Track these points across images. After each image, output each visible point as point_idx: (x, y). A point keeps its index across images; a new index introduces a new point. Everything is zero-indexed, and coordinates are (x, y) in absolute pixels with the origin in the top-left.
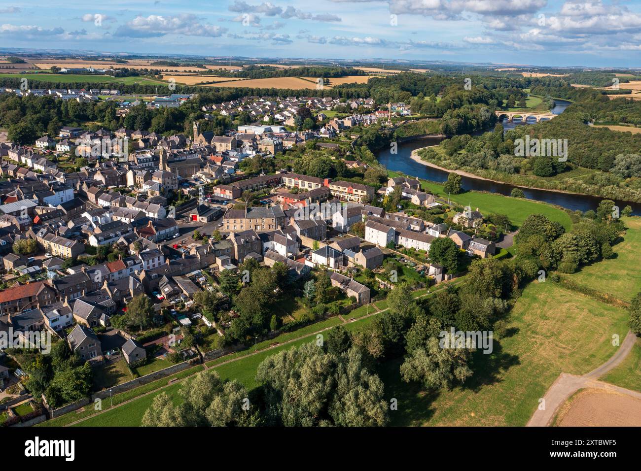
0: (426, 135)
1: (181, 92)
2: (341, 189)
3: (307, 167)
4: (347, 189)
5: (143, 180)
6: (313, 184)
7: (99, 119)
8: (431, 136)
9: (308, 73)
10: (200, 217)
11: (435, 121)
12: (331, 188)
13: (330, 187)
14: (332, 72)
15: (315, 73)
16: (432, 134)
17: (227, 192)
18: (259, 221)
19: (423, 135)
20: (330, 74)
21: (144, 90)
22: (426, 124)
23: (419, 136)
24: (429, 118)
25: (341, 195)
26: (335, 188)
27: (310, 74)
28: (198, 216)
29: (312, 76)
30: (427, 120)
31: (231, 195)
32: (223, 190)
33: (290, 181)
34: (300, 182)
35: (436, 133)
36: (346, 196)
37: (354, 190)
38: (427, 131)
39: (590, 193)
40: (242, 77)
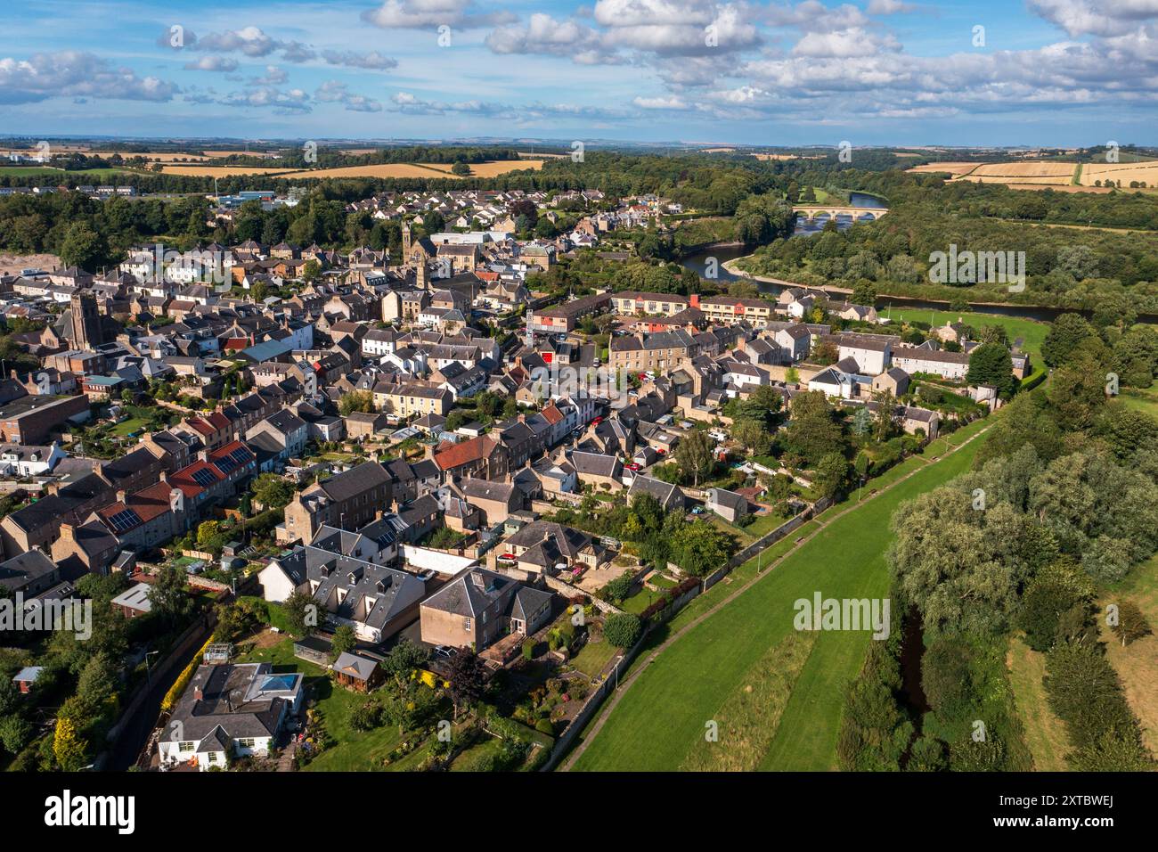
0: (715, 243)
1: (252, 187)
2: (722, 308)
3: (641, 281)
4: (733, 307)
5: (419, 308)
6: (672, 305)
7: (172, 230)
8: (722, 245)
9: (429, 156)
10: (558, 356)
11: (726, 220)
12: (702, 309)
13: (702, 307)
14: (469, 154)
15: (441, 155)
16: (725, 241)
17: (556, 321)
18: (664, 352)
19: (714, 243)
20: (465, 157)
21: (180, 186)
22: (713, 225)
23: (707, 244)
24: (713, 215)
25: (722, 319)
26: (711, 308)
27: (432, 158)
28: (554, 353)
29: (435, 162)
30: (714, 219)
31: (565, 324)
32: (547, 319)
33: (627, 303)
34: (646, 304)
35: (730, 239)
36: (732, 319)
37: (746, 308)
38: (716, 235)
39: (1044, 304)
40: (298, 167)
